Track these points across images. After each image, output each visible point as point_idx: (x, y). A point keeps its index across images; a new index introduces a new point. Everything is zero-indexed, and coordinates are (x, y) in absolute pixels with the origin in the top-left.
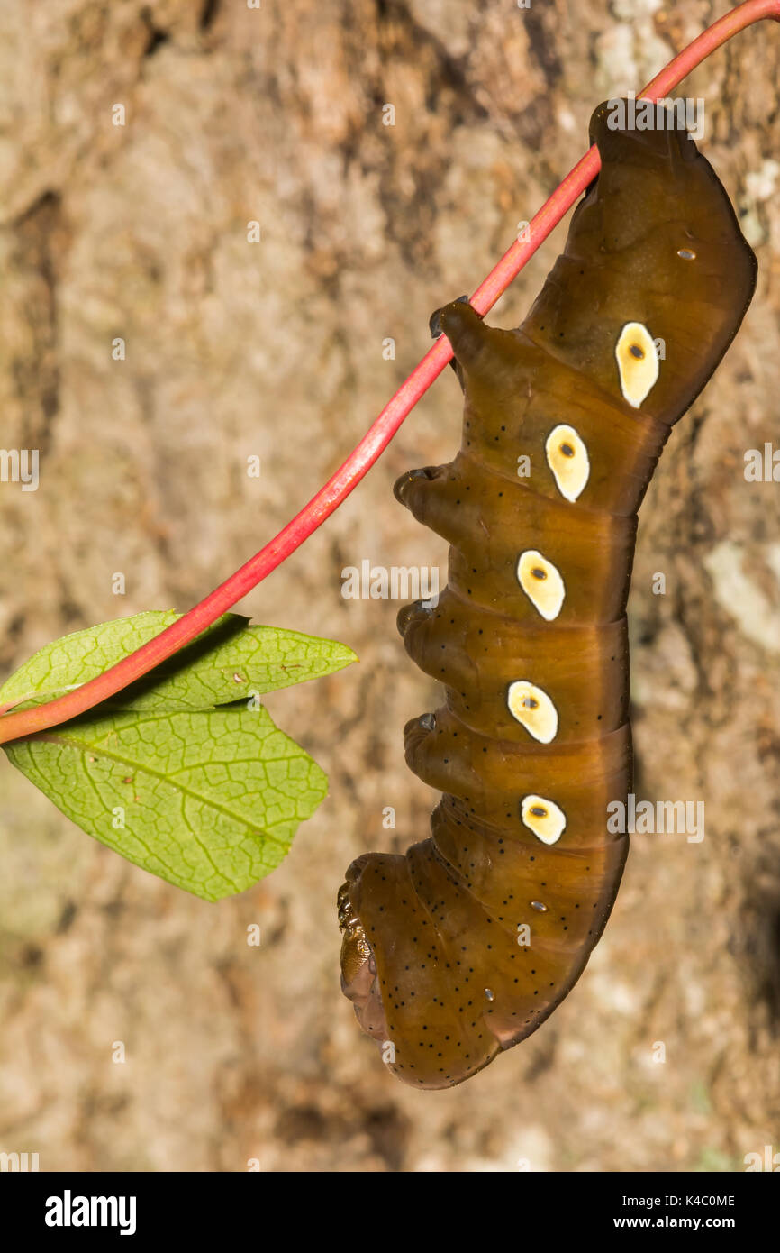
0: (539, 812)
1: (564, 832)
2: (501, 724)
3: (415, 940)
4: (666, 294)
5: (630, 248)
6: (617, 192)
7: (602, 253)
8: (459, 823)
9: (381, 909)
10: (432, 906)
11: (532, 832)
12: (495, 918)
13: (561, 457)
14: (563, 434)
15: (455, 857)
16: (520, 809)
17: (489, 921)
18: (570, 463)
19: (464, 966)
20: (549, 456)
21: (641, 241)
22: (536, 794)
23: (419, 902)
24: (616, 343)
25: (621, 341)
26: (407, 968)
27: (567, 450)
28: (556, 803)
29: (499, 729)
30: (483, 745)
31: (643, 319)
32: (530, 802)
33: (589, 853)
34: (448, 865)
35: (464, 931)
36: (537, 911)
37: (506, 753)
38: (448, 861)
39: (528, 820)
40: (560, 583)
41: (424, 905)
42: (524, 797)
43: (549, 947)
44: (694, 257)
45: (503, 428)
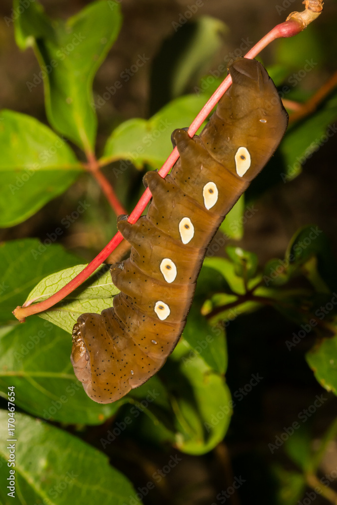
0: (161, 308)
1: (168, 316)
2: (155, 272)
3: (106, 350)
4: (255, 136)
5: (242, 118)
6: (238, 96)
7: (231, 118)
8: (128, 306)
9: (93, 338)
10: (114, 337)
11: (156, 314)
12: (137, 344)
13: (208, 193)
14: (211, 185)
15: (125, 320)
16: (155, 305)
17: (135, 345)
18: (211, 196)
19: (124, 362)
20: (204, 192)
21: (246, 116)
22: (162, 301)
23: (107, 335)
24: (235, 154)
25: (237, 153)
26: (103, 361)
27: (211, 191)
28: (168, 305)
29: (153, 273)
30: (146, 278)
31: (246, 145)
32: (159, 303)
33: (175, 325)
34: (121, 322)
35: (125, 348)
36: (153, 344)
37: (154, 283)
38: (121, 320)
39: (156, 310)
40: (193, 232)
41: (110, 337)
42: (157, 301)
43: (155, 357)
44: (266, 122)
45: (189, 178)
